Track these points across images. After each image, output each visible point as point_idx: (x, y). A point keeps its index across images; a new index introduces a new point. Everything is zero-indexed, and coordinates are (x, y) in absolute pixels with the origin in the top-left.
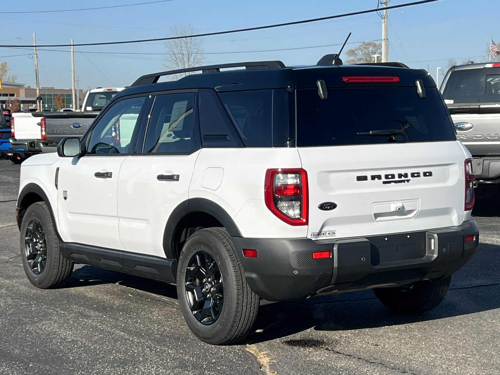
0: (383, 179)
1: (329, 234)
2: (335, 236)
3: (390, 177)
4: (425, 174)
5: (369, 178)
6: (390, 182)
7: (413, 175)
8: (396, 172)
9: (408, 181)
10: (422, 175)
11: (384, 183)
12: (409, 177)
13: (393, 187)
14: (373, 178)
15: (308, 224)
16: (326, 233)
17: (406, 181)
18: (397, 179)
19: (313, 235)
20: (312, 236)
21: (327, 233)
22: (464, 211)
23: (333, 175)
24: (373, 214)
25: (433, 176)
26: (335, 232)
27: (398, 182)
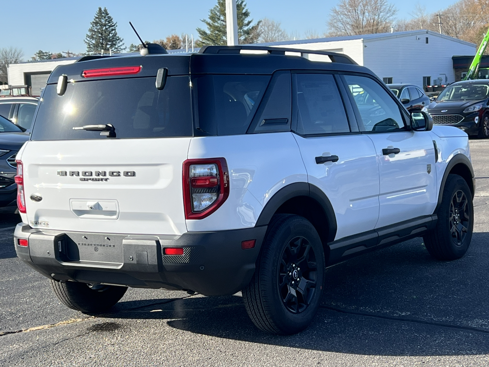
0: (81, 176)
1: (44, 224)
2: (49, 227)
3: (87, 174)
4: (126, 174)
6: (87, 180)
7: (112, 174)
8: (94, 170)
9: (106, 180)
10: (122, 174)
11: (81, 180)
12: (108, 176)
13: (90, 185)
14: (72, 174)
15: (26, 213)
17: (104, 180)
18: (94, 176)
20: (32, 224)
21: (43, 223)
22: (186, 219)
23: (42, 168)
24: (72, 210)
25: (136, 176)
26: (48, 223)
27: (96, 180)
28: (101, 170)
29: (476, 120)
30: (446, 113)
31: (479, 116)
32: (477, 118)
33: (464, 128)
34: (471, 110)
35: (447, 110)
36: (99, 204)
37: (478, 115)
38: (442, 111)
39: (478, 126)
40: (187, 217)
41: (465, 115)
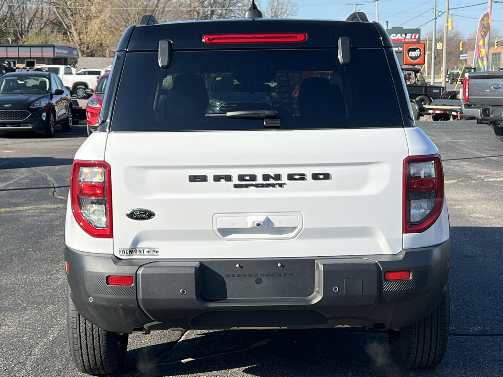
0: (236, 181)
1: (148, 252)
3: (248, 178)
4: (315, 177)
5: (210, 178)
6: (247, 186)
7: (291, 177)
8: (259, 172)
9: (281, 185)
10: (309, 177)
11: (236, 186)
12: (284, 180)
13: (252, 193)
14: (217, 178)
15: (112, 237)
16: (144, 250)
17: (277, 186)
18: (260, 181)
19: (121, 251)
20: (121, 253)
21: (146, 250)
22: (403, 233)
23: (152, 172)
24: (215, 229)
25: (331, 179)
26: (158, 250)
27: (263, 186)
28: (272, 172)
29: (44, 116)
30: (10, 108)
31: (46, 112)
32: (44, 114)
33: (32, 126)
34: (37, 105)
35: (11, 105)
36: (268, 218)
37: (46, 110)
38: (5, 106)
39: (45, 124)
40: (405, 231)
41: (32, 111)
